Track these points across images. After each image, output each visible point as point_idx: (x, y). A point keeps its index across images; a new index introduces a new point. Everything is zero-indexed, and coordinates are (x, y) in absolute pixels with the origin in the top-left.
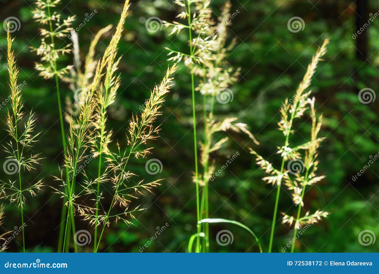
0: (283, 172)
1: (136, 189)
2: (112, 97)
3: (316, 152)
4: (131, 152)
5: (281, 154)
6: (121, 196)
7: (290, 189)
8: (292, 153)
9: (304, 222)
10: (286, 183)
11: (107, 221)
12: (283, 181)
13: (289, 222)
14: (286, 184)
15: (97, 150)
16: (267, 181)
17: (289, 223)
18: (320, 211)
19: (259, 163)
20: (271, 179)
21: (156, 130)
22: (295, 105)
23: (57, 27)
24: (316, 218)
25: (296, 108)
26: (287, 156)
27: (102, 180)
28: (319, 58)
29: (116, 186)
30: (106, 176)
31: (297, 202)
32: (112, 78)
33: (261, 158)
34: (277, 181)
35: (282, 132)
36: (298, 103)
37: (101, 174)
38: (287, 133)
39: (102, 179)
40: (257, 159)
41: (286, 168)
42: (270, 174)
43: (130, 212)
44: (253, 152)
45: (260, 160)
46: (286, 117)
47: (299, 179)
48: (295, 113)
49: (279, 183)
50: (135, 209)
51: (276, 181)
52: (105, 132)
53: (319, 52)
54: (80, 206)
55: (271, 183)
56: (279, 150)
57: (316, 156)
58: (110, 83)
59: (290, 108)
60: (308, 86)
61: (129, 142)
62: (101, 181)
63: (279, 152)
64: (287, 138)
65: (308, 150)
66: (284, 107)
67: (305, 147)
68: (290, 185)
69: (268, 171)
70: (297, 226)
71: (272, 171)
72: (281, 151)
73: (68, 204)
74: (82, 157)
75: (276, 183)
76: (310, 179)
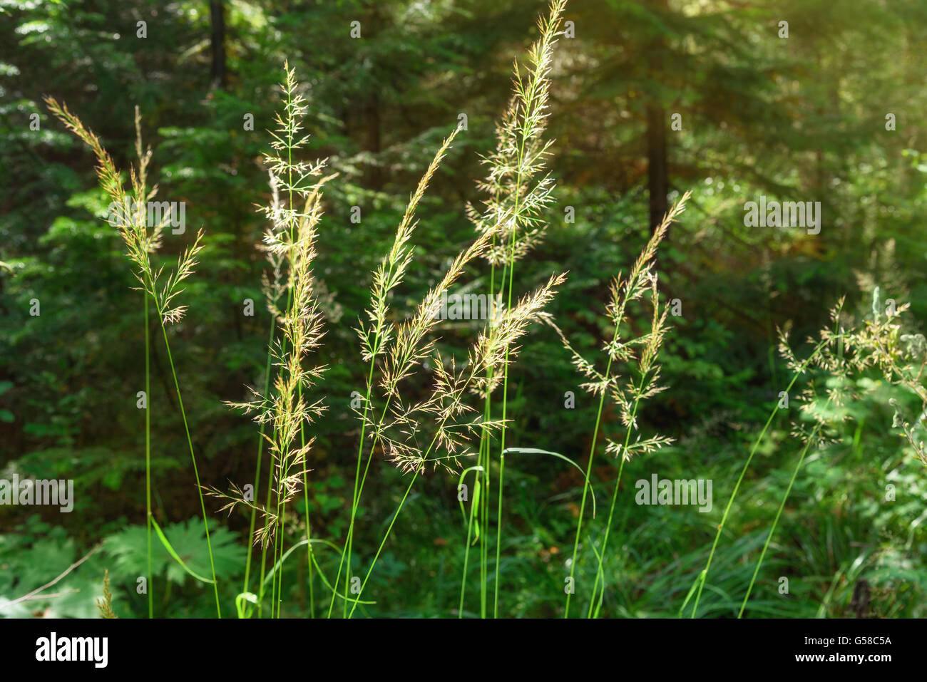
0: (610, 377)
1: (470, 427)
4: (472, 377)
5: (608, 351)
6: (447, 433)
8: (622, 350)
9: (635, 451)
10: (613, 394)
11: (422, 466)
12: (609, 390)
13: (615, 452)
14: (613, 396)
16: (587, 388)
18: (659, 436)
19: (575, 363)
20: (593, 387)
22: (631, 282)
24: (654, 446)
25: (633, 287)
26: (616, 354)
27: (427, 409)
28: (673, 218)
29: (441, 419)
31: (628, 424)
33: (578, 355)
34: (601, 389)
35: (611, 319)
36: (637, 279)
38: (617, 321)
39: (427, 407)
40: (574, 357)
41: (614, 372)
42: (589, 379)
43: (455, 457)
44: (568, 347)
45: (577, 359)
46: (618, 299)
47: (632, 392)
48: (632, 293)
49: (603, 394)
50: (463, 453)
51: (599, 389)
53: (673, 210)
54: (393, 443)
55: (593, 391)
56: (605, 346)
57: (656, 358)
59: (624, 286)
60: (651, 256)
63: (605, 349)
64: (617, 329)
65: (645, 346)
66: (615, 284)
67: (643, 341)
68: (617, 398)
69: (589, 373)
70: (626, 457)
71: (593, 374)
72: (608, 347)
73: (375, 436)
74: (405, 373)
75: (599, 391)
76: (647, 391)
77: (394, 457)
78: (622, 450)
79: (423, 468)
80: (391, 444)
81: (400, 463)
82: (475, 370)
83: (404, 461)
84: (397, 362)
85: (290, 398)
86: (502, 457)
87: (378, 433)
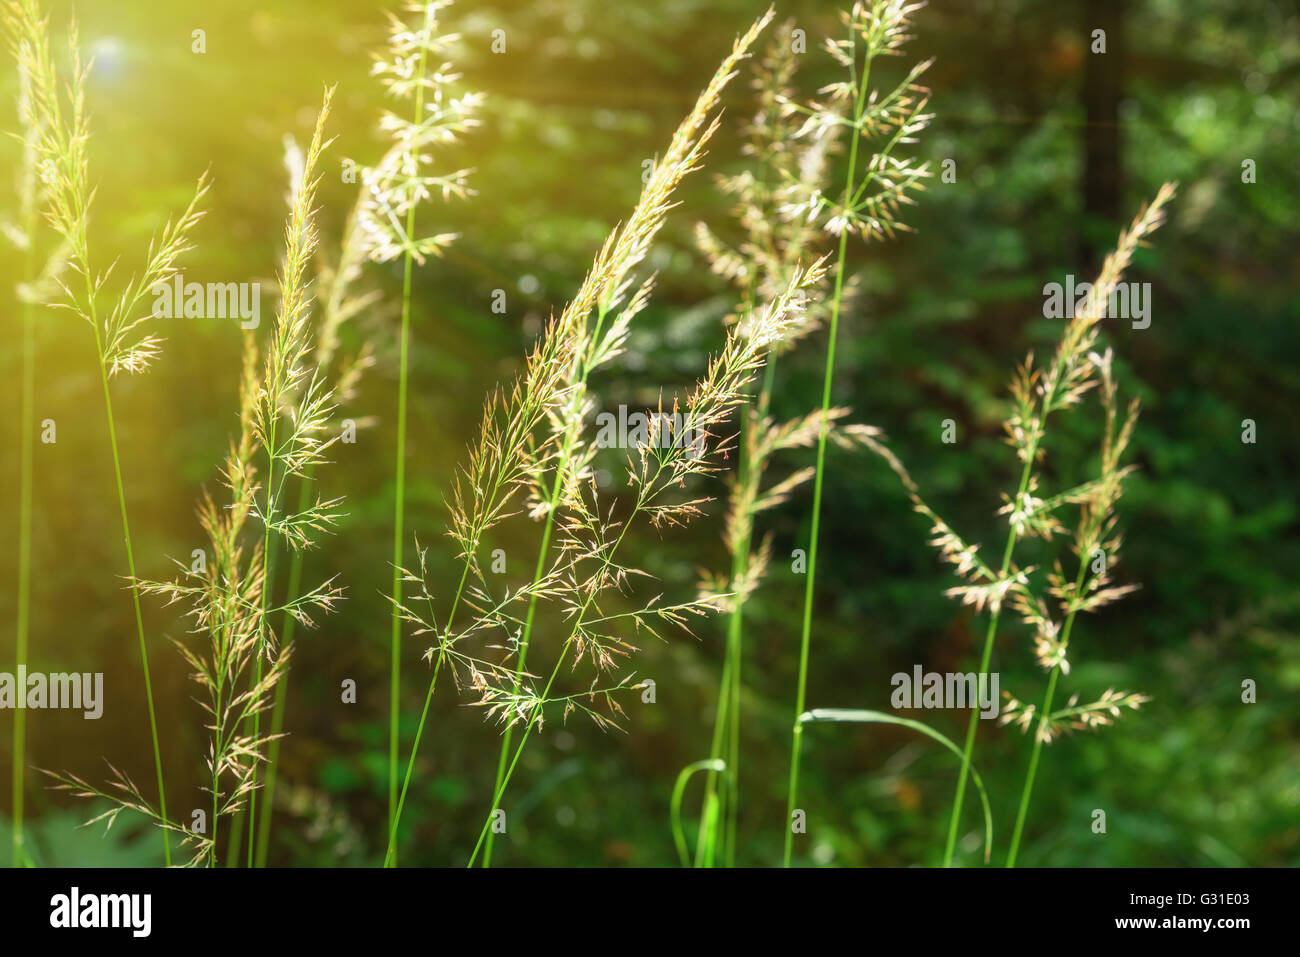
0: (1011, 573)
1: (639, 620)
2: (611, 341)
3: (1111, 512)
4: (638, 507)
5: (1008, 515)
7: (1029, 620)
9: (1065, 726)
10: (1017, 602)
11: (539, 714)
12: (1009, 600)
13: (1019, 723)
14: (1018, 607)
15: (545, 496)
16: (960, 597)
17: (1022, 724)
18: (1115, 692)
19: (938, 542)
20: (973, 595)
21: (720, 448)
22: (1055, 373)
23: (433, 113)
24: (1106, 712)
25: (1059, 382)
26: (1025, 524)
27: (545, 591)
28: (1140, 239)
29: (574, 610)
30: (555, 579)
31: (1048, 662)
32: (621, 283)
33: (941, 527)
34: (991, 599)
35: (1015, 449)
36: (1067, 366)
37: (545, 573)
38: (1027, 454)
39: (544, 588)
40: (935, 531)
41: (1020, 562)
42: (968, 579)
43: (606, 691)
44: (923, 509)
45: (941, 535)
46: (1028, 407)
47: (1058, 592)
48: (1058, 395)
49: (995, 607)
50: (623, 682)
51: (987, 599)
52: (581, 444)
53: (1140, 221)
54: (476, 665)
55: (974, 605)
56: (1005, 504)
57: (1112, 523)
58: (614, 296)
59: (1040, 382)
61: (633, 476)
62: (542, 594)
63: (1003, 510)
64: (1027, 471)
65: (1088, 505)
66: (1021, 378)
67: (1079, 496)
68: (1027, 610)
69: (964, 568)
70: (1044, 735)
71: (974, 570)
72: (1010, 507)
73: (436, 654)
74: (498, 514)
75: (987, 605)
76: (1092, 594)
77: (479, 695)
78: (1035, 723)
79: (540, 718)
80: (472, 667)
81: (493, 710)
82: (643, 494)
83: (501, 704)
84: (480, 491)
85: (235, 555)
86: (798, 730)
87: (444, 647)
